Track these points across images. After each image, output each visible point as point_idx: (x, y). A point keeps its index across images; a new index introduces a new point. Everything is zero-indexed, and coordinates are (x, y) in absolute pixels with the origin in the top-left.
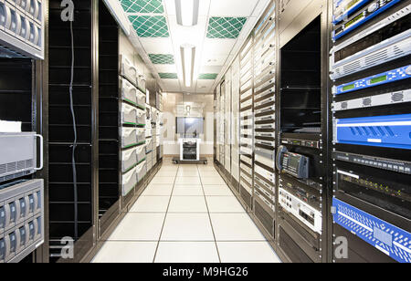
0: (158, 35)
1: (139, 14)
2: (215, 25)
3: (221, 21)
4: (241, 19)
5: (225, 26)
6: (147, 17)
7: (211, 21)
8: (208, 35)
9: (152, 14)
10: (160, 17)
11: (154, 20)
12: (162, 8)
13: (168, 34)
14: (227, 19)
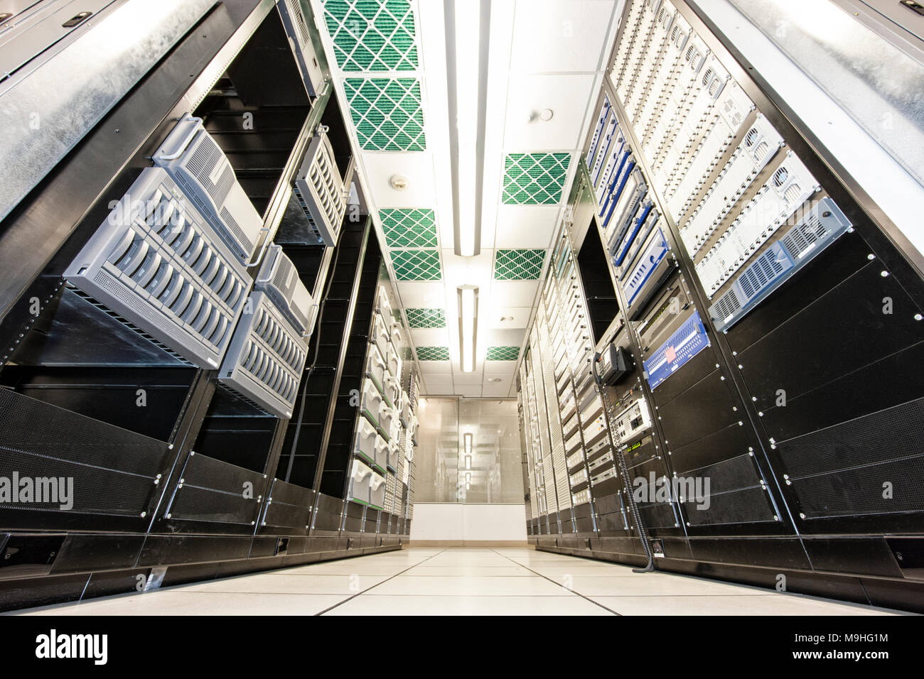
0: (426, 276)
1: (405, 249)
2: (504, 261)
3: (512, 254)
4: (538, 251)
5: (519, 261)
6: (414, 253)
7: (498, 255)
8: (496, 275)
9: (422, 249)
10: (431, 252)
11: (422, 256)
12: (435, 242)
13: (439, 275)
14: (520, 252)
